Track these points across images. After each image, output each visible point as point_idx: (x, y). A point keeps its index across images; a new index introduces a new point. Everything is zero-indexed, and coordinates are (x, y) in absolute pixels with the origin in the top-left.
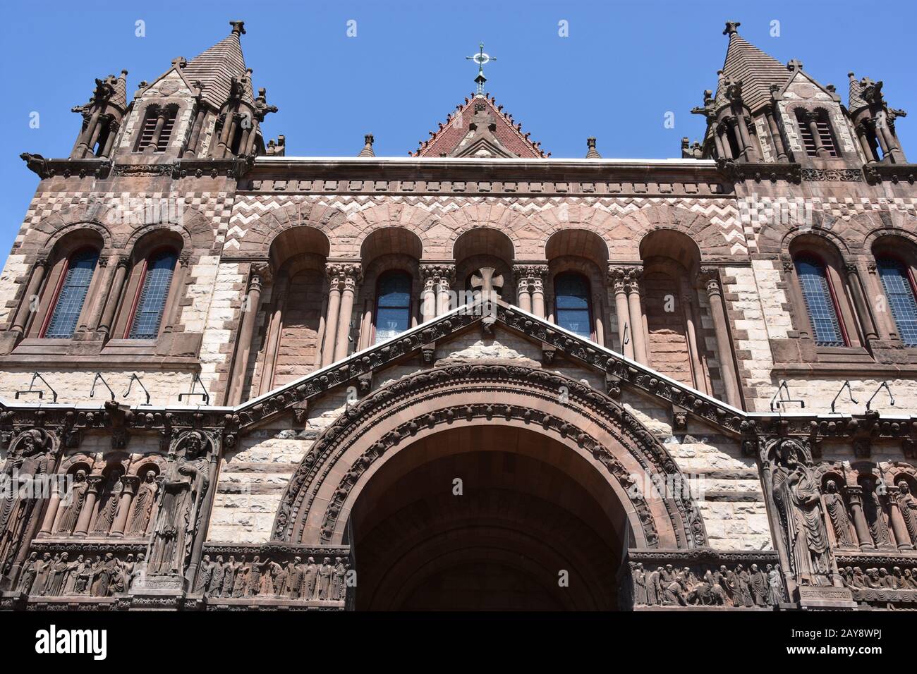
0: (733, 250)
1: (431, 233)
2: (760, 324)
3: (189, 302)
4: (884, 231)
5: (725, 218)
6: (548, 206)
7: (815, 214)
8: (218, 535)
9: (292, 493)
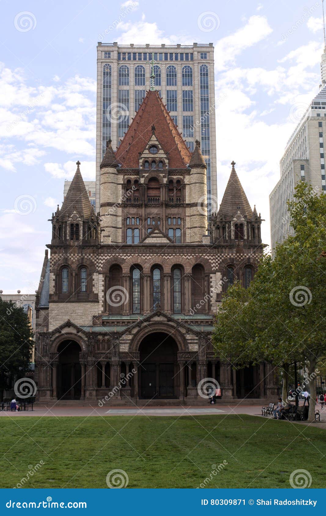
0: (213, 269)
3: (94, 285)
4: (248, 264)
5: (212, 260)
6: (172, 257)
7: (233, 259)
8: (121, 350)
9: (131, 344)
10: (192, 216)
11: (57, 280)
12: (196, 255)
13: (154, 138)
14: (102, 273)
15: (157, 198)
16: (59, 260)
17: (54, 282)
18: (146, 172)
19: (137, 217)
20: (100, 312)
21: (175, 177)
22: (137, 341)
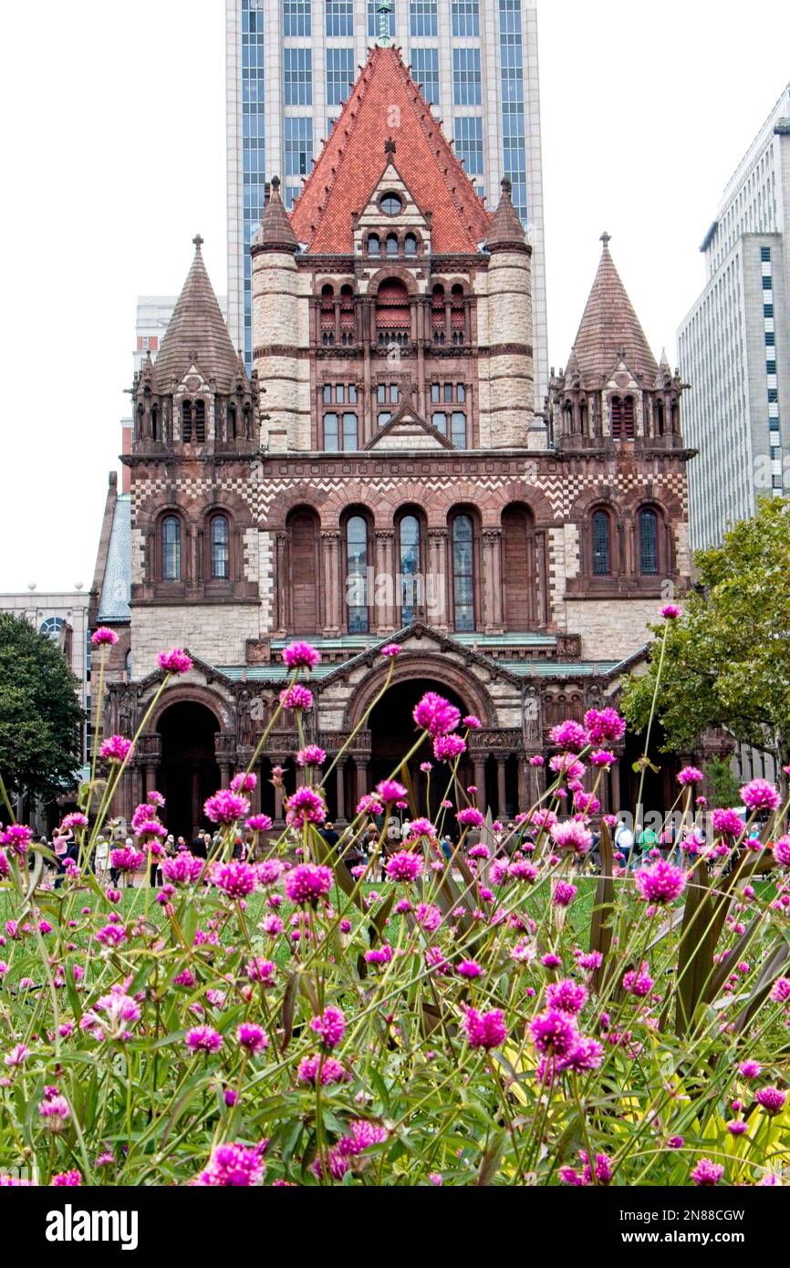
0: (555, 516)
1: (379, 507)
2: (562, 567)
3: (247, 561)
4: (646, 500)
5: (553, 492)
6: (449, 484)
7: (608, 488)
8: (322, 727)
9: (348, 711)
10: (494, 379)
11: (149, 547)
12: (511, 480)
13: (391, 173)
14: (267, 527)
15: (403, 334)
16: (155, 496)
17: (142, 552)
18: (371, 263)
19: (351, 382)
20: (265, 630)
21: (448, 277)
22: (363, 702)
